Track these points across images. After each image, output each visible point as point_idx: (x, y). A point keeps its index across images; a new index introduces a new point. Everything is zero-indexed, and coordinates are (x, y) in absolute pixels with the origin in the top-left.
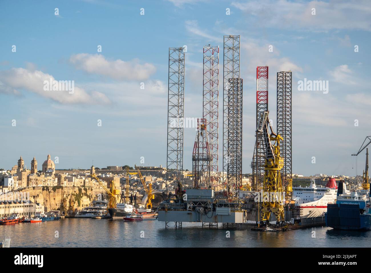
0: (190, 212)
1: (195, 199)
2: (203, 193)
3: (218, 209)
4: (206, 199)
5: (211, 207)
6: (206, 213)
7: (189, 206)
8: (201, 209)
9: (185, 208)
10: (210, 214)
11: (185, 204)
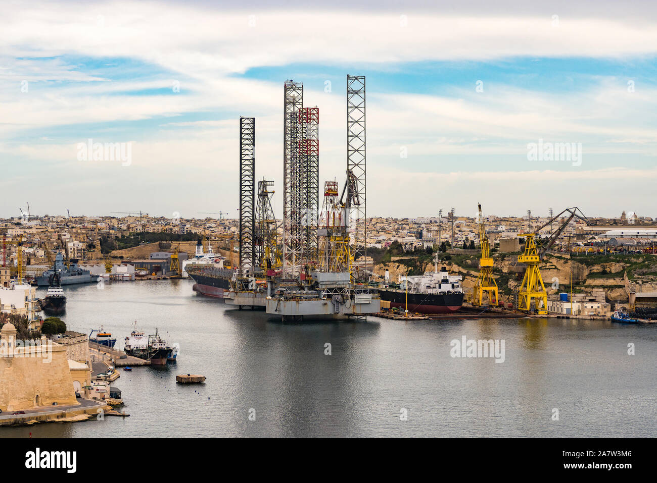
0: (325, 302)
1: (331, 285)
2: (340, 277)
3: (357, 297)
4: (343, 284)
5: (349, 294)
6: (344, 302)
7: (323, 294)
8: (340, 297)
9: (318, 298)
10: (348, 303)
11: (319, 292)
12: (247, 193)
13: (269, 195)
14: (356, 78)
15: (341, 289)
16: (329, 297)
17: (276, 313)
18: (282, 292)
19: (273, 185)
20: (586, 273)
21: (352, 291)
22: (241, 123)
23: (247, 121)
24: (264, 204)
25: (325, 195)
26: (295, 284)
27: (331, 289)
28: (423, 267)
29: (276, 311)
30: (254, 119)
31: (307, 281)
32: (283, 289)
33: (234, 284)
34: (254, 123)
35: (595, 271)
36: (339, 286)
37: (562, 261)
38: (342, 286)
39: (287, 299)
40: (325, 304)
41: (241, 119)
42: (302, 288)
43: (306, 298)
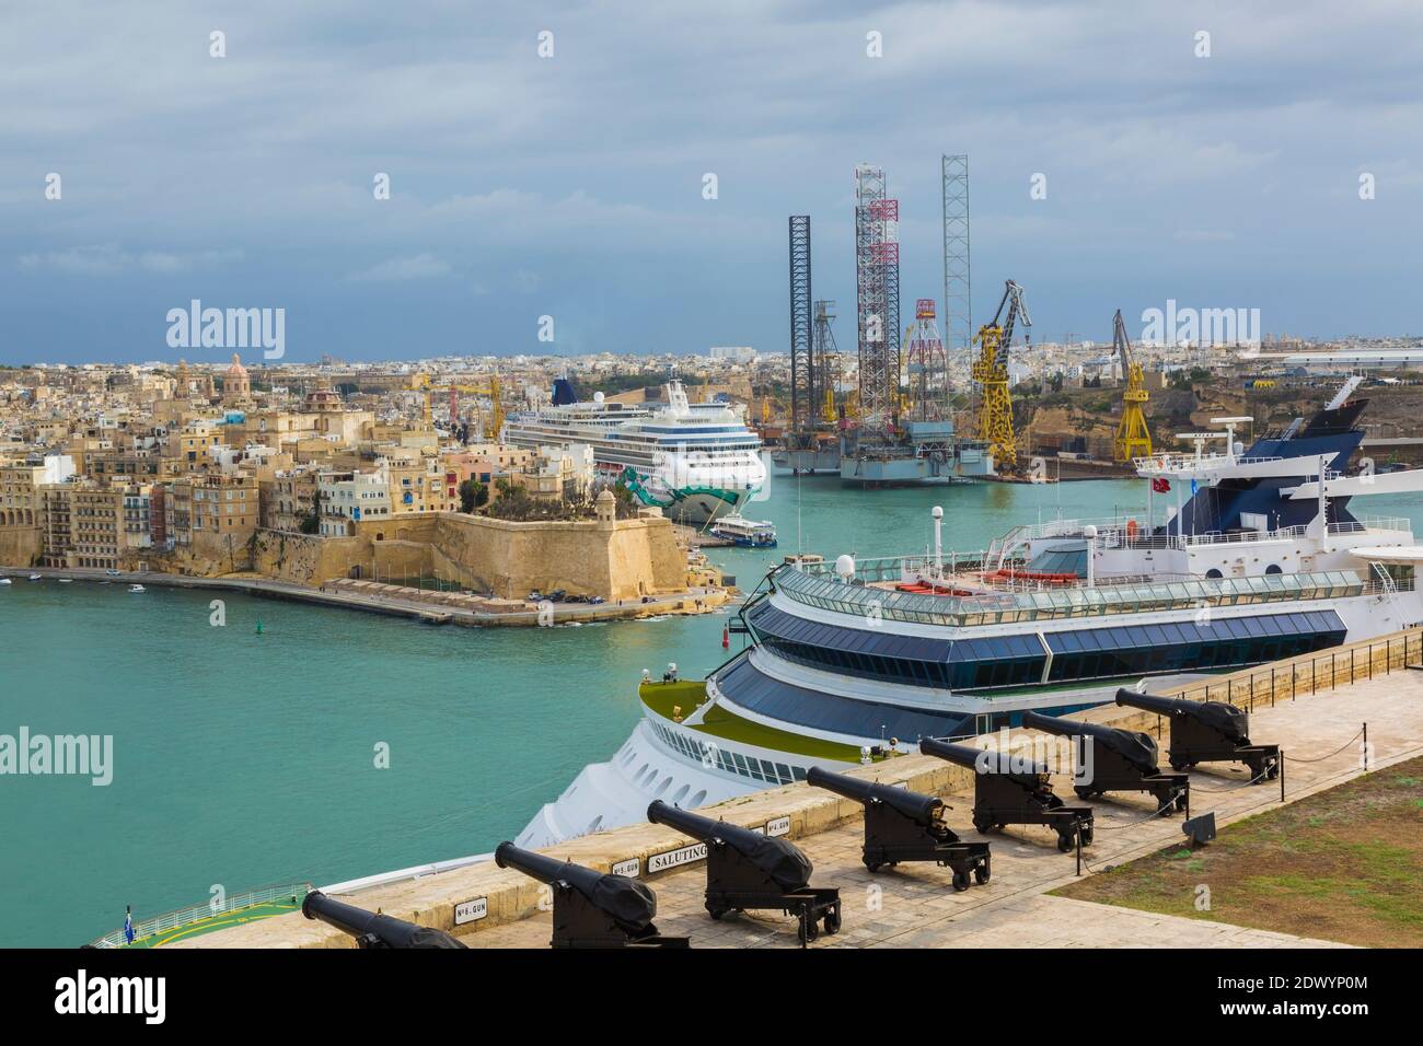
0: (921, 461)
1: (929, 439)
2: (939, 428)
3: (963, 453)
4: (944, 437)
5: (951, 450)
6: (946, 461)
7: (919, 450)
8: (941, 454)
9: (912, 456)
10: (951, 462)
11: (913, 449)
12: (801, 319)
13: (829, 320)
14: (956, 158)
15: (941, 444)
16: (926, 454)
17: (856, 477)
18: (863, 449)
19: (833, 306)
20: (1267, 415)
21: (956, 446)
22: (791, 224)
23: (799, 221)
24: (823, 332)
25: (917, 318)
26: (878, 438)
27: (928, 445)
28: (1030, 413)
29: (856, 474)
30: (808, 218)
31: (896, 434)
32: (864, 446)
33: (786, 440)
34: (808, 223)
35: (1280, 412)
36: (940, 440)
37: (1233, 400)
38: (943, 440)
39: (871, 458)
40: (921, 464)
41: (791, 218)
42: (888, 444)
43: (896, 458)
